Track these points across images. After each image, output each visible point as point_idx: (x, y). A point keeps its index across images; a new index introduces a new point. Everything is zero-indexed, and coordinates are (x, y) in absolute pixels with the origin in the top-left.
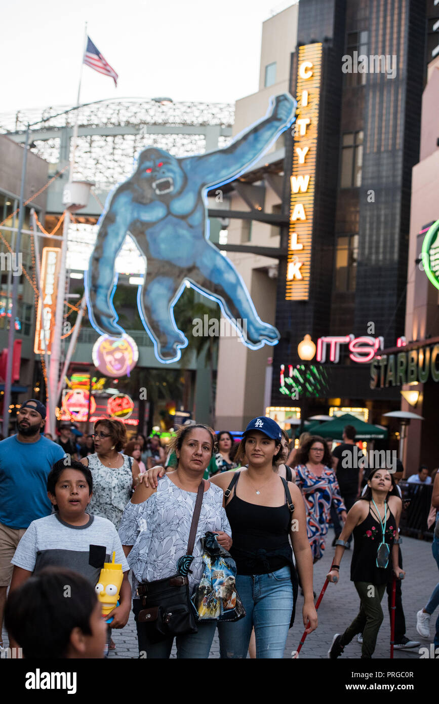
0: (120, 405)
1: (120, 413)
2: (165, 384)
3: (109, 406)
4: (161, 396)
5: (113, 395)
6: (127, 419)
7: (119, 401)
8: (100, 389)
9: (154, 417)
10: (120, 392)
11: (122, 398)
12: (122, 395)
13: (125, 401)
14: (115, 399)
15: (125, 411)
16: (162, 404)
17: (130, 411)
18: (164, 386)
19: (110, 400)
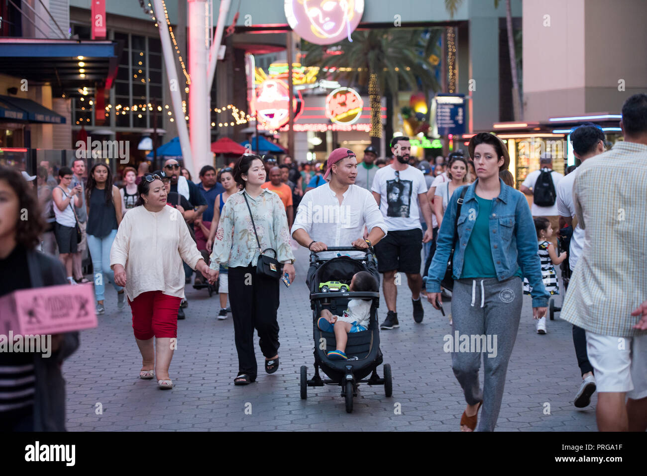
0: (343, 104)
1: (344, 115)
2: (408, 69)
3: (327, 106)
4: (403, 86)
5: (331, 90)
6: (355, 124)
7: (341, 99)
8: (311, 83)
9: (394, 119)
10: (342, 86)
11: (345, 93)
12: (344, 89)
13: (350, 97)
14: (335, 96)
15: (351, 113)
16: (404, 98)
17: (359, 111)
18: (407, 72)
19: (329, 97)
